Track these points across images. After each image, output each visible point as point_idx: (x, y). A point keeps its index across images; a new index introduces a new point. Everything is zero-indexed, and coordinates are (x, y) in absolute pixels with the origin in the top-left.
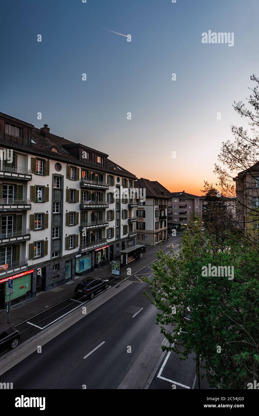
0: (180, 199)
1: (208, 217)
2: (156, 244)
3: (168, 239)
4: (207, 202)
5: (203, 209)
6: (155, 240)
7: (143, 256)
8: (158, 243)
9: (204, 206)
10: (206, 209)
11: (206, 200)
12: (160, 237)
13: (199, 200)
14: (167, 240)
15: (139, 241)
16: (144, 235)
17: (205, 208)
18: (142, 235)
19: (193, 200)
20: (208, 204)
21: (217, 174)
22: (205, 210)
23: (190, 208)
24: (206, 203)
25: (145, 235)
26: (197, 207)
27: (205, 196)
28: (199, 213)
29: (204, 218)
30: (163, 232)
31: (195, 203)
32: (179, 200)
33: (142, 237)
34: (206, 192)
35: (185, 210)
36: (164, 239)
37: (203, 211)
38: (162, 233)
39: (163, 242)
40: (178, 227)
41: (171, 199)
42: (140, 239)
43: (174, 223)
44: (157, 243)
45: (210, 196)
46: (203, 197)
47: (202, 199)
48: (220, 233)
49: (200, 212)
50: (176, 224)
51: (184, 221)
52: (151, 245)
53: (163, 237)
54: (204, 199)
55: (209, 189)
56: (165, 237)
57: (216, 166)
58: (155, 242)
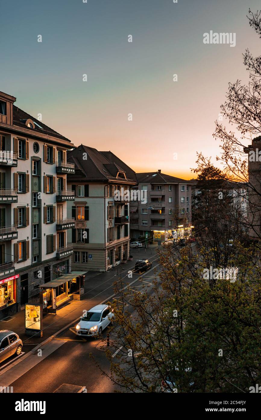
0: (152, 185)
1: (201, 217)
2: (109, 269)
3: (132, 259)
4: (199, 191)
5: (192, 203)
6: (107, 262)
7: (85, 292)
8: (113, 267)
9: (194, 197)
10: (198, 203)
11: (197, 187)
12: (116, 255)
13: (185, 188)
14: (129, 261)
15: (77, 264)
16: (87, 253)
17: (196, 201)
18: (83, 253)
19: (176, 186)
20: (203, 194)
21: (219, 139)
22: (197, 204)
23: (170, 201)
24: (197, 192)
25: (89, 253)
26: (182, 199)
27: (197, 180)
28: (186, 210)
29: (195, 219)
30: (122, 247)
31: (180, 192)
32: (150, 186)
33: (84, 257)
34: (200, 173)
35: (163, 204)
36: (124, 260)
37: (193, 207)
38: (120, 247)
39: (121, 263)
40: (148, 237)
41: (137, 185)
42: (79, 261)
43: (141, 229)
44: (111, 266)
45: (204, 178)
46: (193, 181)
47: (191, 184)
48: (222, 244)
49: (188, 208)
50: (145, 232)
51: (159, 225)
52: (101, 270)
53: (122, 255)
54: (195, 185)
55: (204, 167)
56: (125, 255)
57: (218, 125)
58: (107, 264)
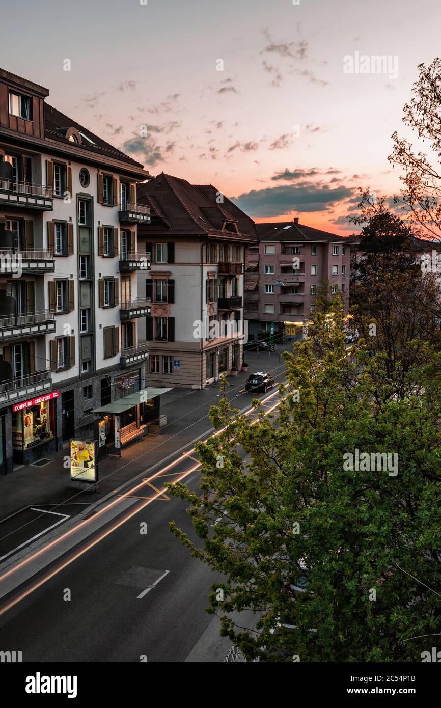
0: (283, 244)
1: (366, 301)
2: (208, 385)
3: (246, 369)
4: (364, 255)
5: (351, 275)
6: (204, 373)
7: (168, 422)
8: (215, 382)
9: (355, 266)
10: (362, 276)
11: (361, 248)
12: (220, 362)
13: (340, 250)
14: (242, 371)
15: (155, 376)
16: (171, 357)
17: (359, 273)
18: (165, 357)
19: (324, 247)
20: (369, 262)
21: (399, 167)
22: (359, 278)
23: (313, 272)
24: (360, 258)
25: (174, 358)
26: (334, 270)
27: (360, 236)
28: (340, 287)
29: (354, 303)
30: (231, 348)
31: (330, 257)
32: (279, 246)
33: (166, 364)
34: (365, 225)
35: (300, 277)
36: (233, 370)
37: (352, 283)
38: (226, 350)
39: (230, 377)
40: (275, 333)
41: (257, 243)
42: (158, 371)
43: (263, 319)
44: (211, 380)
45: (374, 235)
46: (352, 238)
47: (348, 244)
48: (398, 346)
49: (343, 285)
50: (269, 323)
51: (294, 312)
52: (194, 387)
53: (230, 362)
54: (356, 246)
55: (373, 215)
56: (235, 363)
57: (398, 142)
58: (204, 377)
